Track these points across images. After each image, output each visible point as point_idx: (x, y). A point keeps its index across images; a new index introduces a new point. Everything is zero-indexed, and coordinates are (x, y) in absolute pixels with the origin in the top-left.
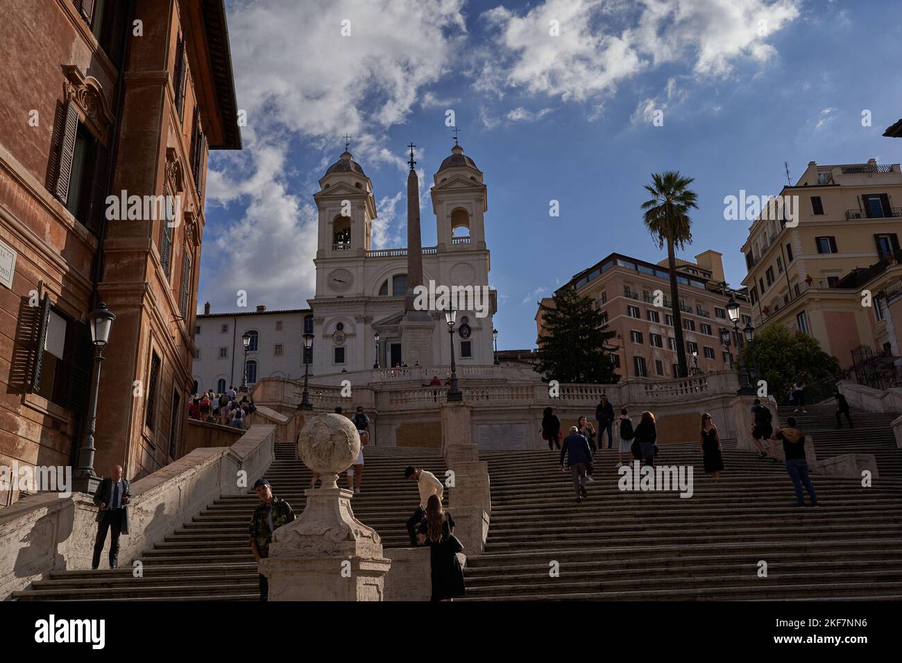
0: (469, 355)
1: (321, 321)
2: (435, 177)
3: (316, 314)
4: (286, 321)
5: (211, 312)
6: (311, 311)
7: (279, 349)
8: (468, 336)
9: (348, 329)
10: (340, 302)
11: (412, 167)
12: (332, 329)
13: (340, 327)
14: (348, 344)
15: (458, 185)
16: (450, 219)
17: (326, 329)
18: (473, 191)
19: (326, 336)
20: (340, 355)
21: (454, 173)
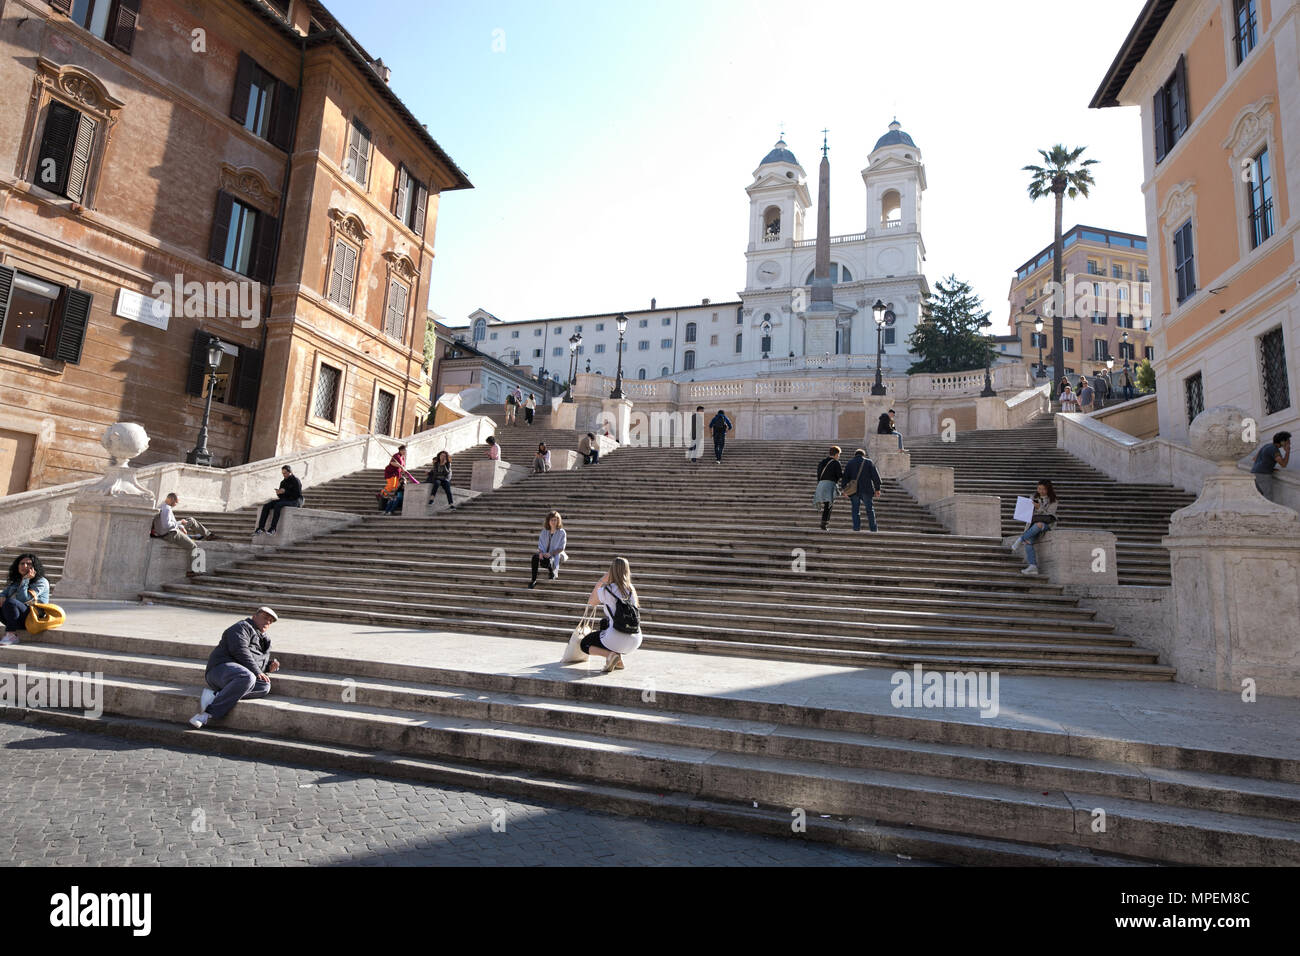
0: (893, 342)
1: (750, 312)
2: (869, 158)
3: (745, 306)
4: (721, 312)
5: (657, 307)
6: (742, 303)
7: (714, 339)
8: (893, 322)
9: (774, 319)
10: (768, 292)
11: (825, 154)
12: (760, 319)
13: (767, 317)
14: (774, 334)
15: (891, 165)
16: (880, 203)
17: (754, 320)
18: (905, 170)
19: (754, 327)
20: (766, 344)
21: (887, 152)
